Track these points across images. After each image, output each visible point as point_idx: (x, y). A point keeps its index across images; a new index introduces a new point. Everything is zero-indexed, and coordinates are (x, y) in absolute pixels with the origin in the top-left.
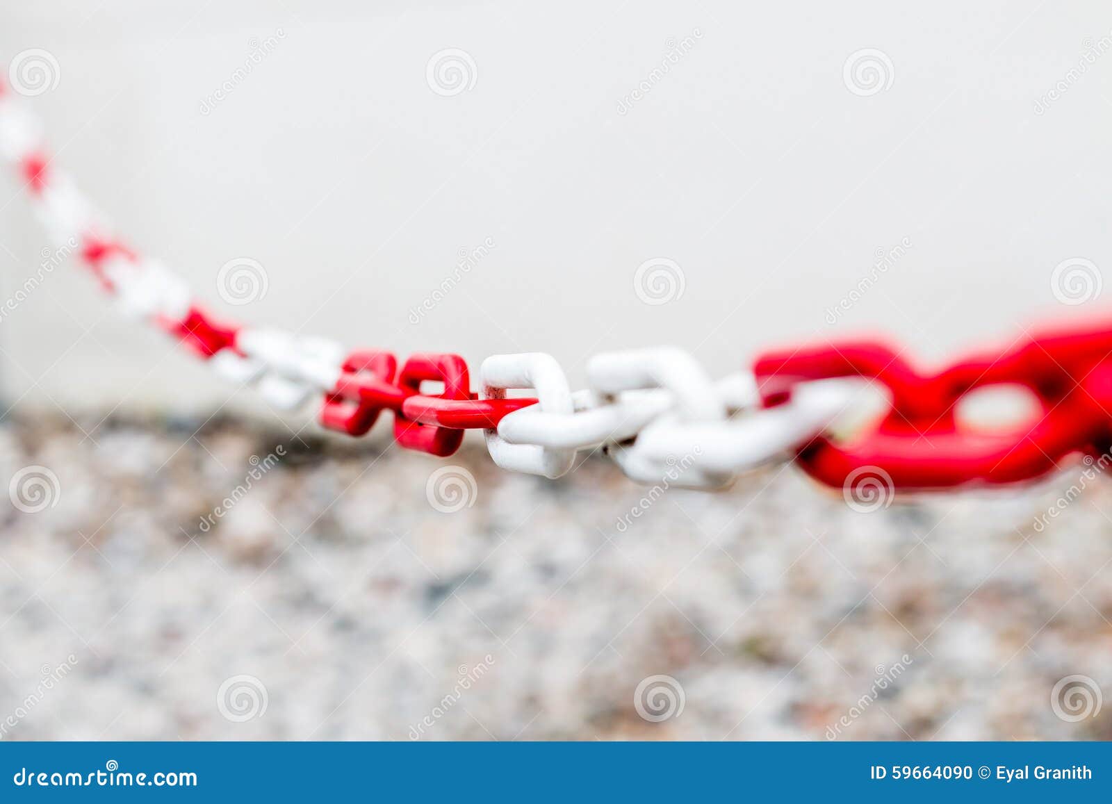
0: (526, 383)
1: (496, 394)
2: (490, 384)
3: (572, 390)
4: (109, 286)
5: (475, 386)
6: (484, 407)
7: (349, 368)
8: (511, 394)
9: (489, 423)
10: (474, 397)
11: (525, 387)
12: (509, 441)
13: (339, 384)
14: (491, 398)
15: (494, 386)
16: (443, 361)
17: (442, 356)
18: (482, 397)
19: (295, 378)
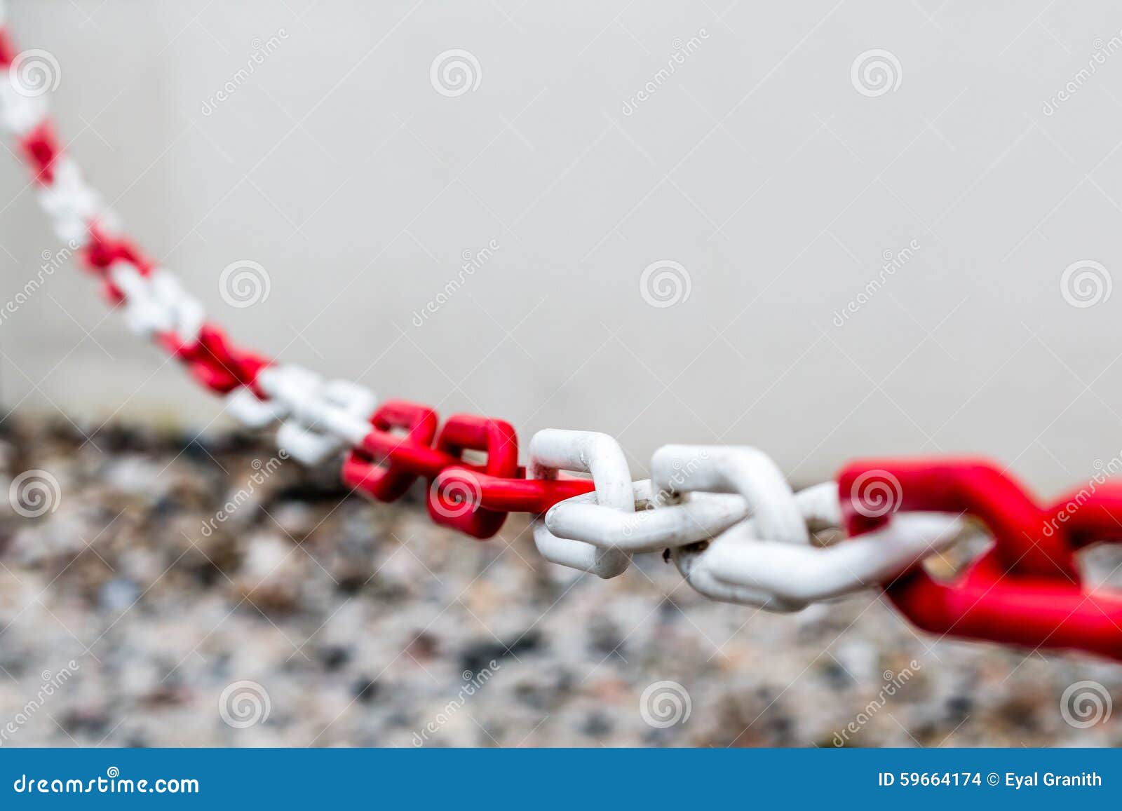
0: (582, 466)
1: (546, 473)
2: (541, 462)
3: (634, 479)
4: (117, 296)
5: (524, 460)
6: (531, 488)
7: (381, 422)
8: (564, 475)
9: (536, 507)
10: (520, 472)
11: (580, 471)
12: (558, 534)
13: (368, 440)
14: (540, 478)
15: (544, 464)
16: (490, 427)
17: (488, 422)
18: (530, 476)
19: (316, 429)
